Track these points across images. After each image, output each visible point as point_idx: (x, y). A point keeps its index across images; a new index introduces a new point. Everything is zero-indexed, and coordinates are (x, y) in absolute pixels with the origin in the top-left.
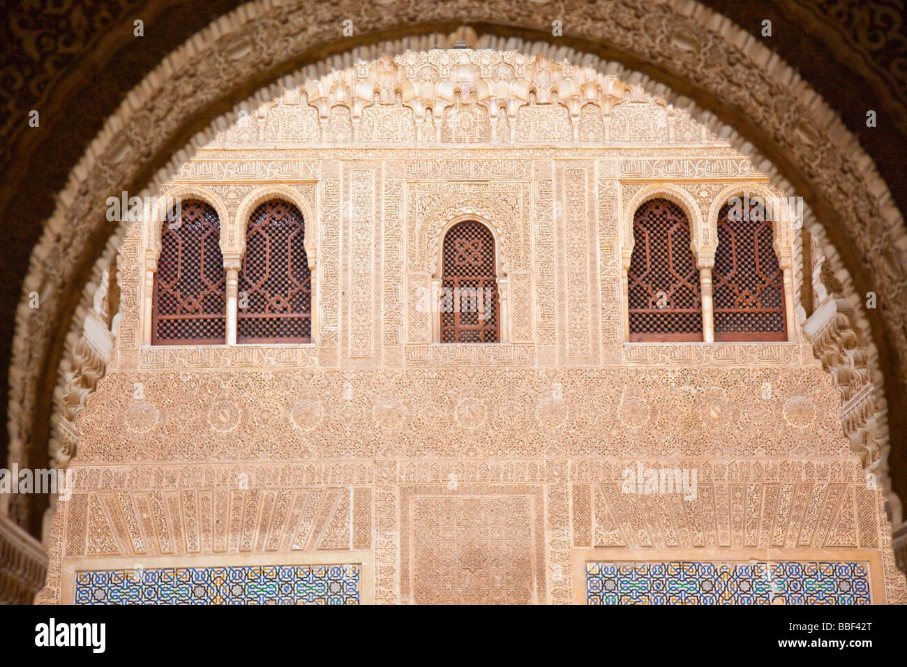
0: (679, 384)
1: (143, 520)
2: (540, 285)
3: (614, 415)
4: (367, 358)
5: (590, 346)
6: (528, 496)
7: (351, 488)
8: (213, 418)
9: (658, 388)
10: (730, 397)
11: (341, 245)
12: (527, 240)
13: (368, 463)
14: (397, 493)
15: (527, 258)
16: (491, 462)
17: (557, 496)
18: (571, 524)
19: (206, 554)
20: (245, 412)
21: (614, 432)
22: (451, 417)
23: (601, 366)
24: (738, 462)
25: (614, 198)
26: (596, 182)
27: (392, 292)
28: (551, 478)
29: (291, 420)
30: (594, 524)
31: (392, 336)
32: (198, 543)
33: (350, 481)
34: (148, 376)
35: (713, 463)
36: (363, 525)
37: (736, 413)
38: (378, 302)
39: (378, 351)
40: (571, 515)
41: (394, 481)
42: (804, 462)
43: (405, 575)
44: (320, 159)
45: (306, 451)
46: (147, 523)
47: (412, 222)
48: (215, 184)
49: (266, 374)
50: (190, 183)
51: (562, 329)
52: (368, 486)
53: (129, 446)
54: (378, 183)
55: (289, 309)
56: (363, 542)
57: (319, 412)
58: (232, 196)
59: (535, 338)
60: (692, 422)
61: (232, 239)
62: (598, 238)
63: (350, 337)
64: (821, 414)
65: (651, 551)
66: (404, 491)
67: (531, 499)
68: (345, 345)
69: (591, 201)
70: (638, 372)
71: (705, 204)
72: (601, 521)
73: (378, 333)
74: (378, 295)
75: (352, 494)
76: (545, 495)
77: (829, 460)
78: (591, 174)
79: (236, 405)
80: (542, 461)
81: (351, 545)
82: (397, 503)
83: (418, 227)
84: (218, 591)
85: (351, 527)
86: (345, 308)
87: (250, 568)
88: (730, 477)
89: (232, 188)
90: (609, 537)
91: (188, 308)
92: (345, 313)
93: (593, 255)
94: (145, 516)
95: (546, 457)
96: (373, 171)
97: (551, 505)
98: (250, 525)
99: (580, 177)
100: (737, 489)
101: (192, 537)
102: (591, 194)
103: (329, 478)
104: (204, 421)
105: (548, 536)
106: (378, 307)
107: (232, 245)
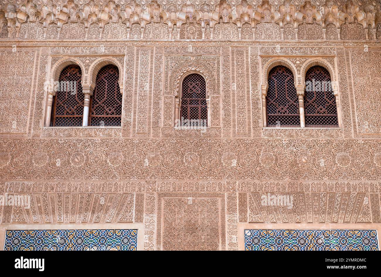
0: (288, 147)
1: (38, 207)
2: (224, 101)
3: (258, 161)
4: (144, 133)
5: (247, 129)
6: (218, 198)
7: (135, 193)
8: (73, 160)
9: (278, 148)
10: (312, 152)
11: (134, 83)
12: (219, 81)
13: (143, 182)
14: (156, 196)
15: (218, 89)
16: (200, 182)
17: (231, 198)
18: (238, 211)
19: (66, 223)
20: (87, 157)
21: (258, 169)
22: (182, 161)
23: (252, 138)
24: (316, 183)
25: (257, 63)
26: (250, 56)
27: (157, 104)
28: (228, 190)
29: (108, 161)
30: (249, 211)
31: (156, 123)
32: (62, 218)
33: (134, 190)
34: (44, 140)
35: (304, 183)
36: (139, 211)
37: (314, 160)
38: (150, 108)
39: (149, 130)
40: (238, 207)
41: (154, 190)
42: (346, 183)
43: (159, 235)
44: (126, 45)
45: (115, 176)
46: (40, 208)
47: (167, 73)
48: (80, 56)
49: (98, 140)
50: (69, 56)
51: (234, 121)
52: (142, 193)
53: (34, 173)
54: (152, 56)
55: (115, 113)
56: (139, 219)
57: (121, 158)
58: (87, 61)
59: (222, 125)
60: (294, 164)
61: (86, 80)
62: (250, 80)
63: (137, 123)
64: (353, 161)
65: (275, 225)
66: (159, 195)
67: (219, 199)
68: (134, 127)
69: (247, 64)
70: (269, 141)
71: (298, 66)
72: (252, 210)
73: (150, 122)
74: (150, 105)
75: (135, 196)
76: (226, 198)
77: (357, 182)
78: (247, 53)
79: (83, 154)
80: (224, 182)
81: (133, 220)
82: (156, 201)
83: (169, 75)
84: (71, 241)
85: (134, 211)
86: (135, 111)
87: (86, 230)
88: (312, 190)
89: (88, 58)
90: (256, 218)
91: (70, 112)
92: (135, 113)
93: (248, 88)
94: (39, 205)
95: (227, 180)
96: (150, 51)
97: (229, 203)
98: (87, 210)
99: (242, 54)
100: (315, 195)
101: (60, 215)
102: (247, 62)
103: (125, 189)
104: (69, 161)
105: (227, 217)
106: (150, 110)
107: (86, 83)
